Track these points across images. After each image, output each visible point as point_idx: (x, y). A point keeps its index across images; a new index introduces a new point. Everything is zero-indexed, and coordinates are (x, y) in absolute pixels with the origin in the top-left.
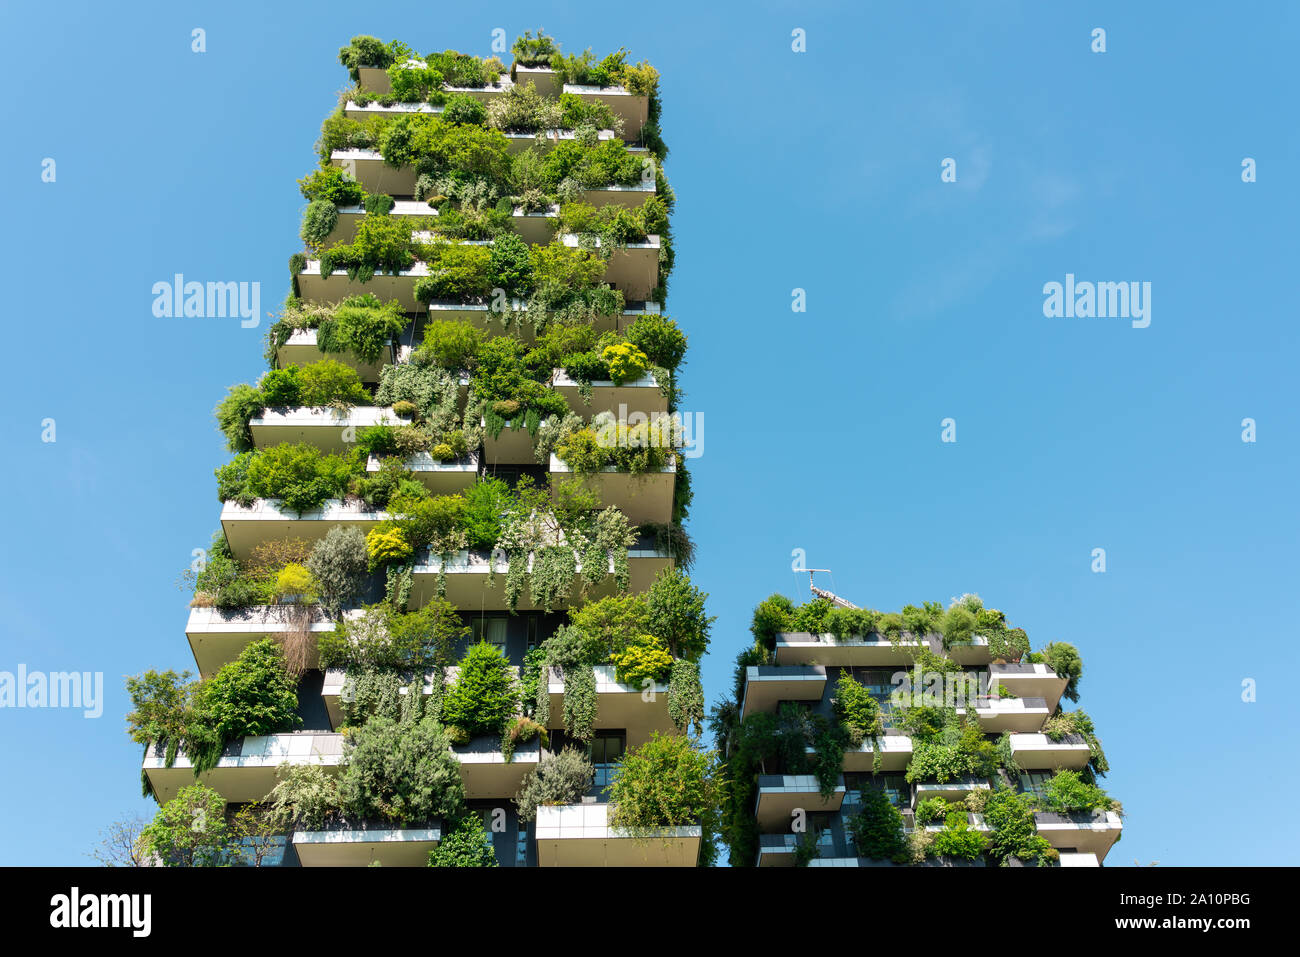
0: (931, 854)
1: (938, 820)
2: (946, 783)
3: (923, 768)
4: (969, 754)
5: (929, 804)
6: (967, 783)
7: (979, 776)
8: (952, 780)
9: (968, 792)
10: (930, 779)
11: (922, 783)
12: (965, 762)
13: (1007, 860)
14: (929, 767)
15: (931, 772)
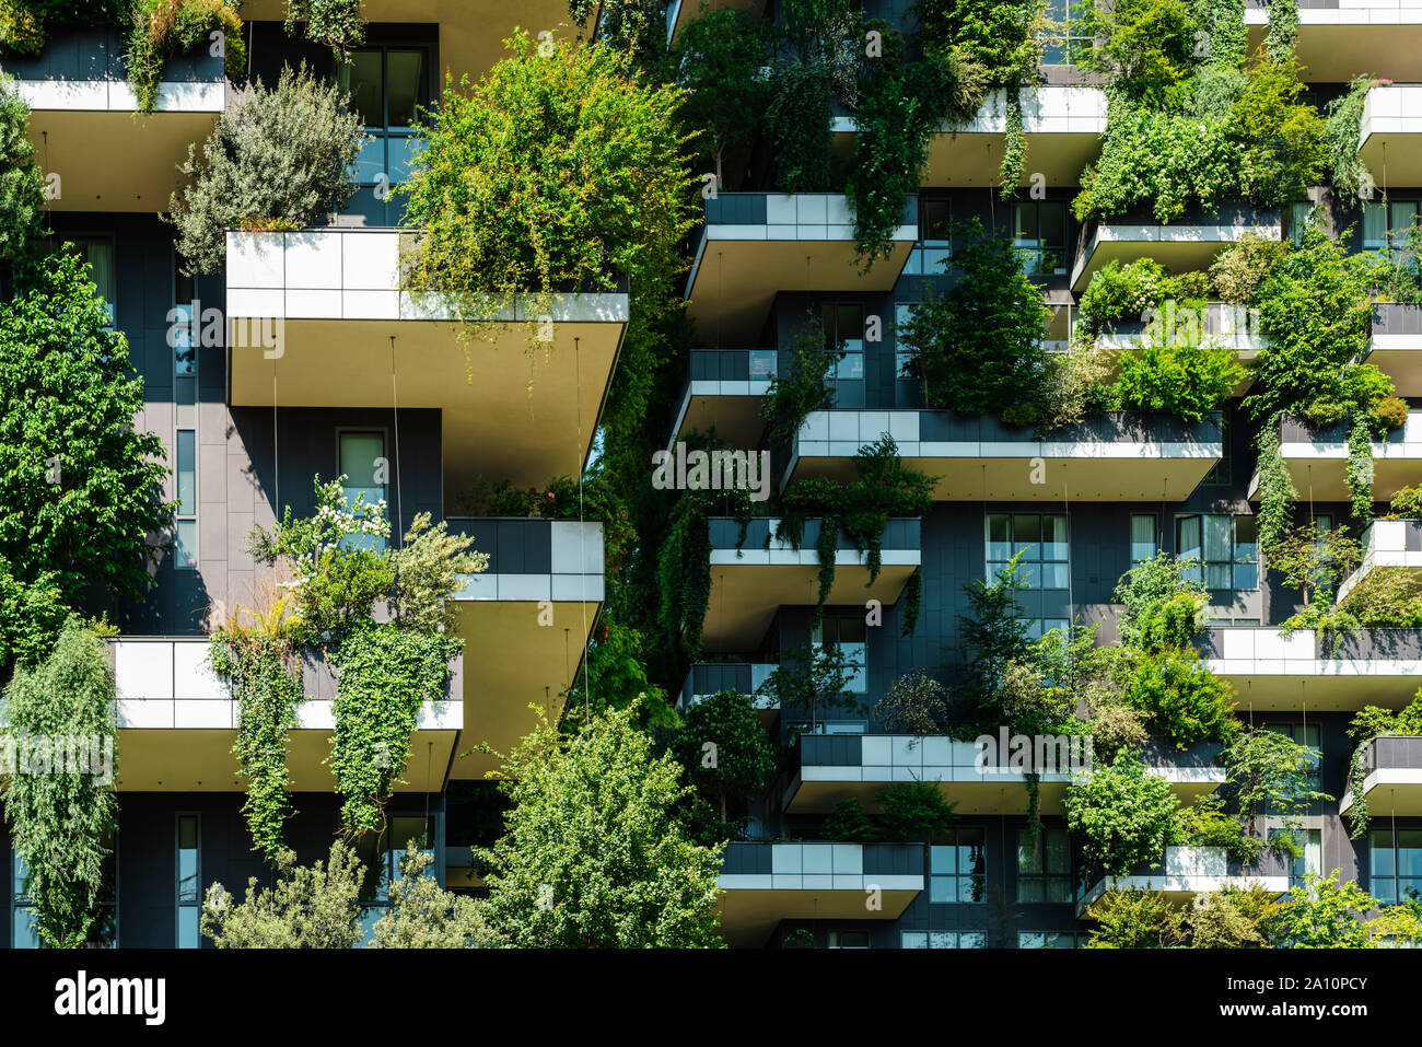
0: (1100, 404)
1: (1131, 321)
2: (1176, 221)
3: (1124, 181)
4: (1250, 141)
5: (1120, 278)
6: (1226, 221)
7: (1263, 204)
8: (1193, 213)
9: (1221, 248)
10: (1137, 211)
11: (1114, 220)
12: (1234, 163)
13: (1277, 423)
14: (1141, 176)
15: (1143, 191)
